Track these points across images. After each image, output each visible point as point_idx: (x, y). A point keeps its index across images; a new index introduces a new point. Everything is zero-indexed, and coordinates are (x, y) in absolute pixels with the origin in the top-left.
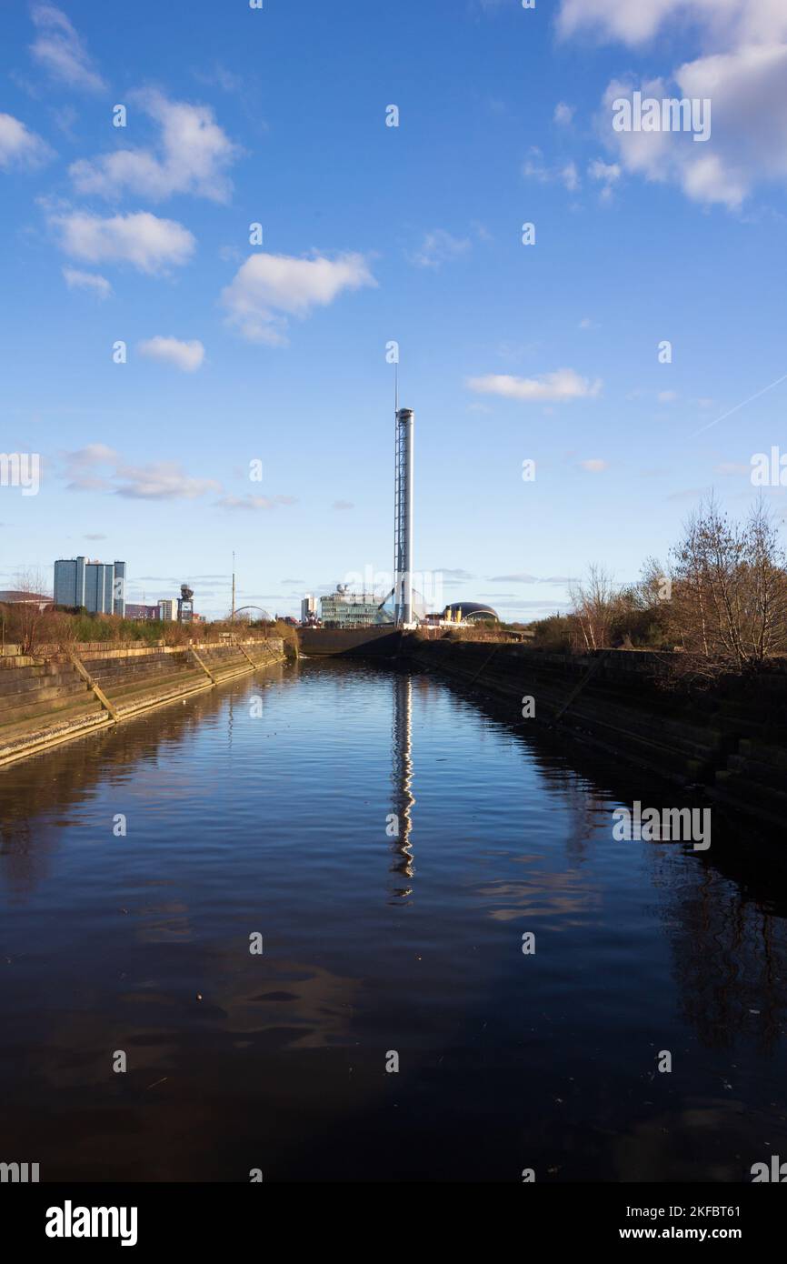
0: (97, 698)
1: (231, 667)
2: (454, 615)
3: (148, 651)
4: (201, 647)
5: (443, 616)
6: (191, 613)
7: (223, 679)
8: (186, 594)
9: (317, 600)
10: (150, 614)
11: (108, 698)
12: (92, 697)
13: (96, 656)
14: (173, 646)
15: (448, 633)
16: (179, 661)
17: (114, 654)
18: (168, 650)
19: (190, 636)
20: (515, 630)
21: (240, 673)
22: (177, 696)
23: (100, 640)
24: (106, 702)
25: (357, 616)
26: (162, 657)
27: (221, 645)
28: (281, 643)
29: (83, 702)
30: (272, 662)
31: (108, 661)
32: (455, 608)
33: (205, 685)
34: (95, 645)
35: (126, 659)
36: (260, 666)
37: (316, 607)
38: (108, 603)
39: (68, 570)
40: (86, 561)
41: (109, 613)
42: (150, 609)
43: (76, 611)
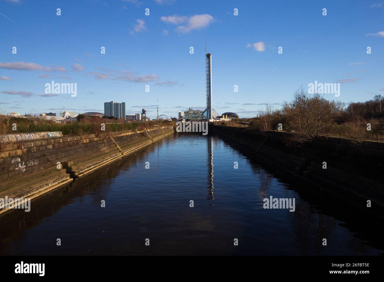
0: (118, 149)
1: (157, 136)
2: (225, 117)
3: (133, 133)
4: (149, 130)
5: (222, 117)
6: (145, 118)
7: (155, 140)
8: (144, 112)
9: (183, 113)
10: (133, 118)
11: (121, 148)
12: (117, 148)
13: (117, 136)
14: (140, 131)
15: (223, 123)
16: (142, 135)
17: (123, 135)
18: (139, 132)
19: (145, 127)
20: (244, 121)
21: (160, 137)
22: (141, 146)
23: (118, 131)
24: (121, 150)
25: (195, 117)
26: (137, 134)
27: (155, 129)
28: (172, 127)
29: (114, 150)
30: (170, 133)
31: (121, 137)
32: (225, 114)
33: (150, 142)
34: (117, 132)
35: (126, 136)
36: (166, 135)
37: (183, 114)
38: (121, 115)
39: (108, 105)
40: (114, 103)
41: (121, 118)
42: (133, 116)
43: (111, 118)
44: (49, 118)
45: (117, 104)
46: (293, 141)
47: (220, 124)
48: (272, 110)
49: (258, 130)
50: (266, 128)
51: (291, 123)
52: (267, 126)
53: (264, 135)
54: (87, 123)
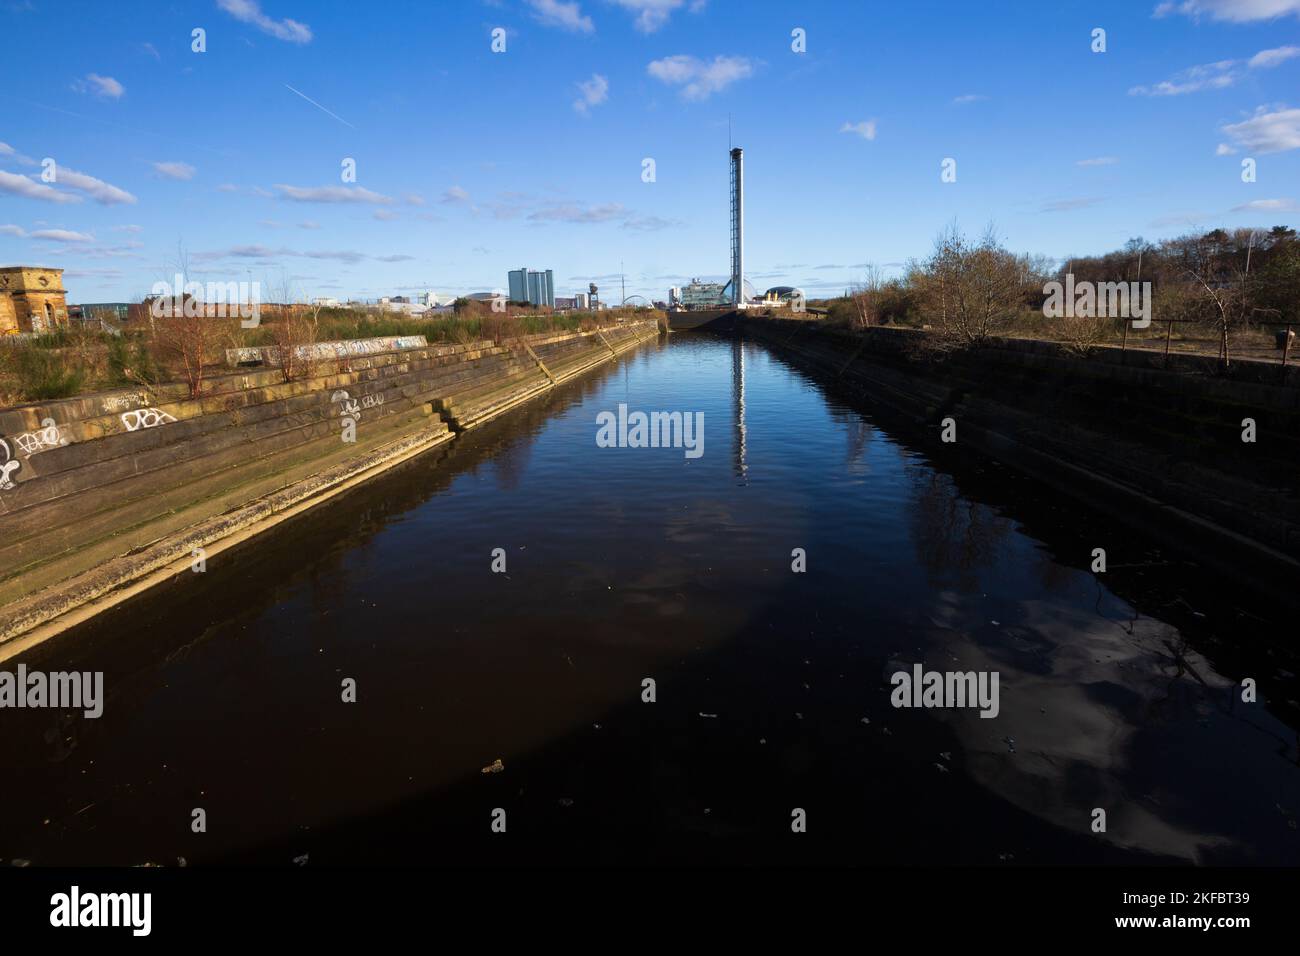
0: (542, 371)
1: (625, 341)
2: (772, 296)
3: (572, 336)
4: (605, 330)
5: (765, 298)
6: (597, 303)
7: (620, 350)
8: (593, 290)
9: (679, 289)
10: (571, 304)
11: (549, 370)
12: (539, 370)
13: (540, 343)
14: (587, 331)
15: (768, 311)
16: (591, 341)
17: (550, 341)
18: (584, 334)
19: (597, 324)
20: (815, 306)
21: (631, 345)
22: (590, 365)
23: (541, 332)
24: (549, 373)
25: (707, 299)
26: (580, 339)
27: (617, 327)
28: (656, 323)
29: (535, 374)
30: (651, 336)
31: (547, 345)
32: (773, 291)
33: (609, 355)
34: (538, 336)
35: (558, 343)
36: (643, 340)
37: (678, 294)
38: (544, 298)
39: (517, 278)
40: (528, 271)
41: (545, 305)
42: (571, 300)
43: (524, 305)
44: (396, 307)
45: (536, 274)
46: (925, 349)
47: (760, 315)
48: (880, 280)
49: (846, 326)
50: (866, 320)
51: (923, 307)
52: (868, 316)
53: (861, 336)
54: (475, 317)
